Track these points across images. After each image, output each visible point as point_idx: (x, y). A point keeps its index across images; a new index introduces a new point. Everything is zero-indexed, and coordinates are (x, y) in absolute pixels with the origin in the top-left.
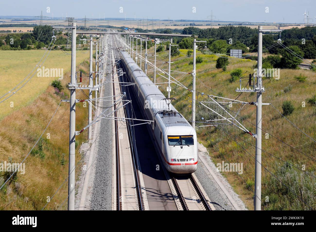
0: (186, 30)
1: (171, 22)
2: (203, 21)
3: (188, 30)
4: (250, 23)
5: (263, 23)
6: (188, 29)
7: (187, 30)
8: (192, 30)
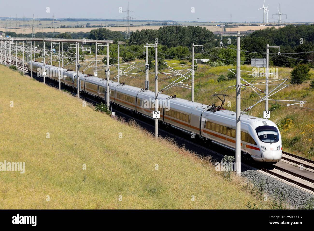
0: (93, 34)
1: (54, 21)
2: (103, 20)
3: (98, 34)
4: (176, 22)
5: (194, 22)
6: (96, 31)
7: (96, 33)
8: (103, 34)
